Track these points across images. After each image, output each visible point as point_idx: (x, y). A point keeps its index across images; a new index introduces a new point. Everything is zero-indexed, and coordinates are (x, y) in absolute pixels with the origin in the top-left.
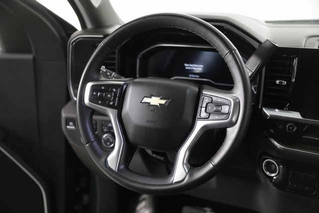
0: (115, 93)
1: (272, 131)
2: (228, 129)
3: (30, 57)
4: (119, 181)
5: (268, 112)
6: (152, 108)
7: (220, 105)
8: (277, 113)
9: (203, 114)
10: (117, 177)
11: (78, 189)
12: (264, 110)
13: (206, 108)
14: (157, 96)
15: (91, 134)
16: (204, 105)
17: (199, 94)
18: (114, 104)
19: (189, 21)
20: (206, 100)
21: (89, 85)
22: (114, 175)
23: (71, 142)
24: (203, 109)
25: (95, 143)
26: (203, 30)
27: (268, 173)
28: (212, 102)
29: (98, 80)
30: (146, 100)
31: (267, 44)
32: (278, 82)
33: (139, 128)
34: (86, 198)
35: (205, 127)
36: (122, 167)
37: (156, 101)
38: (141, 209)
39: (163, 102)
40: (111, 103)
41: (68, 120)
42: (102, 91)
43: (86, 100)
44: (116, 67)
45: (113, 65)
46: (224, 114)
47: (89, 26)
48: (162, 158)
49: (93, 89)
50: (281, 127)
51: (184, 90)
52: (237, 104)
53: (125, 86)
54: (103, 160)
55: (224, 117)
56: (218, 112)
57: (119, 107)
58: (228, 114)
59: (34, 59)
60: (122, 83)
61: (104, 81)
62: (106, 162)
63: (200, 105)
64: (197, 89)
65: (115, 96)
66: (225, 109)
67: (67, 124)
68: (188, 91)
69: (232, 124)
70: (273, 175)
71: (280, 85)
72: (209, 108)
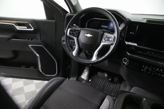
0: (77, 32)
1: (127, 49)
2: (111, 46)
3: (54, 21)
4: (76, 59)
5: (127, 43)
6: (87, 37)
7: (109, 38)
8: (130, 43)
9: (104, 41)
10: (75, 58)
11: (66, 63)
12: (125, 42)
13: (105, 39)
14: (89, 34)
15: (68, 44)
16: (104, 38)
17: (103, 34)
18: (76, 35)
19: (102, 10)
20: (105, 36)
21: (69, 29)
22: (74, 57)
23: (64, 48)
24: (104, 39)
25: (70, 47)
26: (106, 13)
27: (124, 62)
28: (107, 37)
29: (72, 28)
30: (86, 35)
31: (128, 20)
32: (131, 33)
33: (83, 44)
34: (69, 66)
35: (104, 45)
36: (77, 55)
37: (89, 35)
38: (85, 71)
39: (91, 36)
40: (75, 35)
41: (64, 41)
42: (73, 31)
43: (68, 34)
44: (79, 25)
45: (78, 24)
46: (110, 41)
47: (72, 12)
48: (91, 55)
49: (70, 31)
50: (130, 48)
51: (98, 33)
52: (115, 38)
53: (80, 30)
54: (71, 53)
55: (110, 42)
56: (108, 40)
57: (78, 37)
58: (111, 41)
59: (55, 22)
60: (79, 29)
61: (74, 28)
62: (72, 53)
63: (103, 38)
64: (103, 33)
65: (77, 33)
66: (111, 39)
67: (63, 42)
68: (100, 33)
69: (112, 44)
70: (125, 63)
71: (132, 34)
72: (106, 39)
